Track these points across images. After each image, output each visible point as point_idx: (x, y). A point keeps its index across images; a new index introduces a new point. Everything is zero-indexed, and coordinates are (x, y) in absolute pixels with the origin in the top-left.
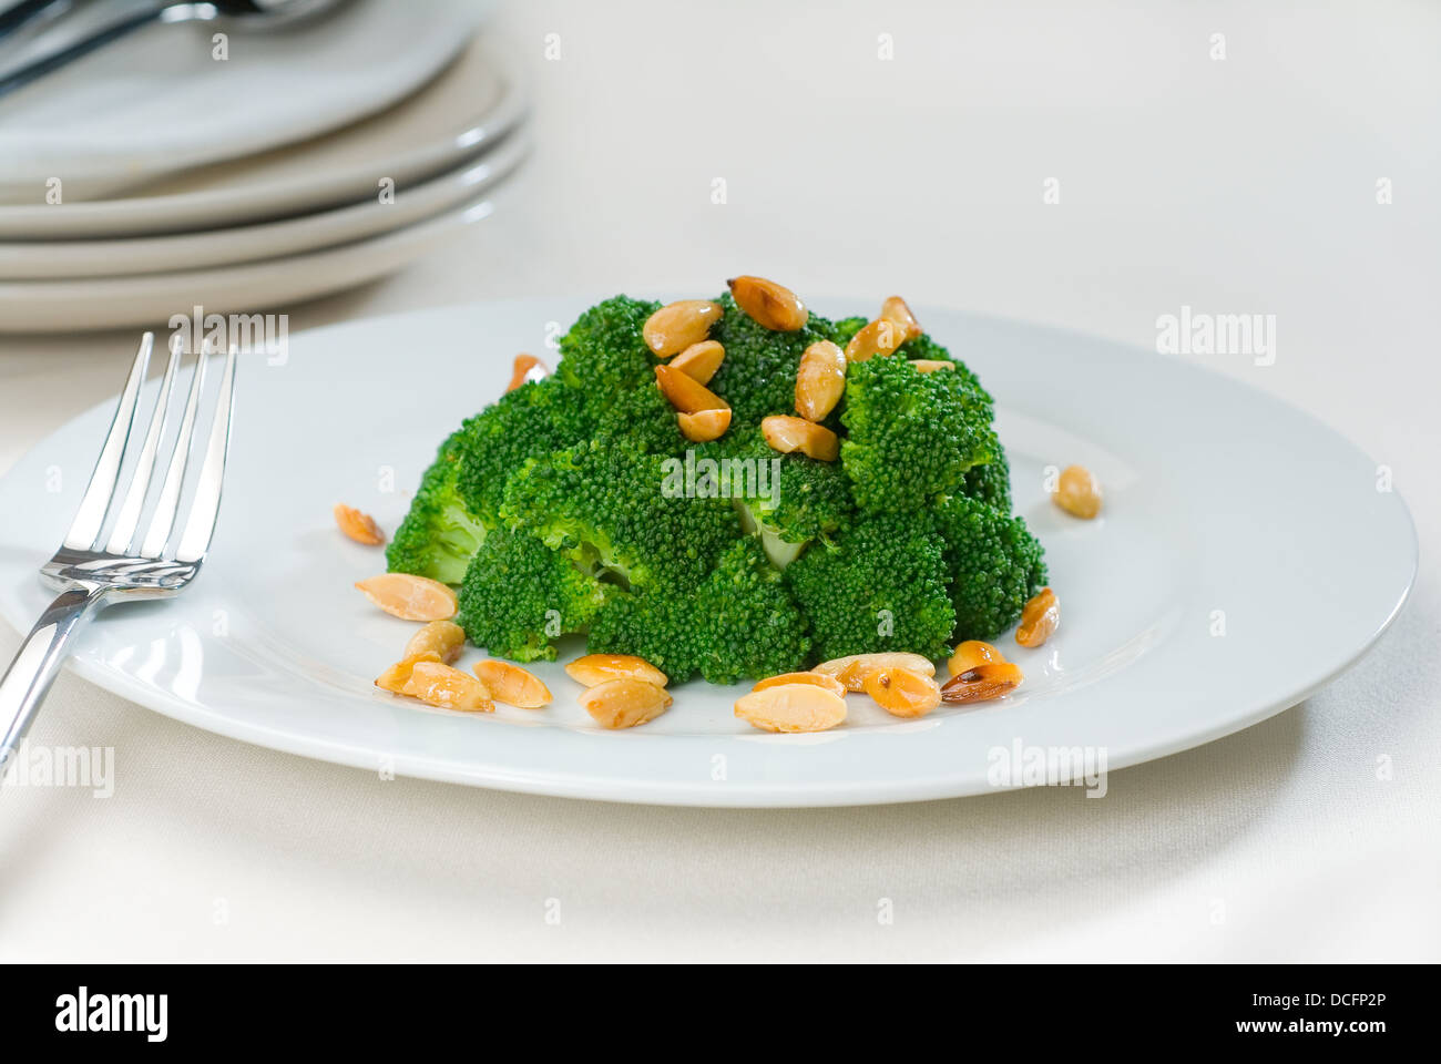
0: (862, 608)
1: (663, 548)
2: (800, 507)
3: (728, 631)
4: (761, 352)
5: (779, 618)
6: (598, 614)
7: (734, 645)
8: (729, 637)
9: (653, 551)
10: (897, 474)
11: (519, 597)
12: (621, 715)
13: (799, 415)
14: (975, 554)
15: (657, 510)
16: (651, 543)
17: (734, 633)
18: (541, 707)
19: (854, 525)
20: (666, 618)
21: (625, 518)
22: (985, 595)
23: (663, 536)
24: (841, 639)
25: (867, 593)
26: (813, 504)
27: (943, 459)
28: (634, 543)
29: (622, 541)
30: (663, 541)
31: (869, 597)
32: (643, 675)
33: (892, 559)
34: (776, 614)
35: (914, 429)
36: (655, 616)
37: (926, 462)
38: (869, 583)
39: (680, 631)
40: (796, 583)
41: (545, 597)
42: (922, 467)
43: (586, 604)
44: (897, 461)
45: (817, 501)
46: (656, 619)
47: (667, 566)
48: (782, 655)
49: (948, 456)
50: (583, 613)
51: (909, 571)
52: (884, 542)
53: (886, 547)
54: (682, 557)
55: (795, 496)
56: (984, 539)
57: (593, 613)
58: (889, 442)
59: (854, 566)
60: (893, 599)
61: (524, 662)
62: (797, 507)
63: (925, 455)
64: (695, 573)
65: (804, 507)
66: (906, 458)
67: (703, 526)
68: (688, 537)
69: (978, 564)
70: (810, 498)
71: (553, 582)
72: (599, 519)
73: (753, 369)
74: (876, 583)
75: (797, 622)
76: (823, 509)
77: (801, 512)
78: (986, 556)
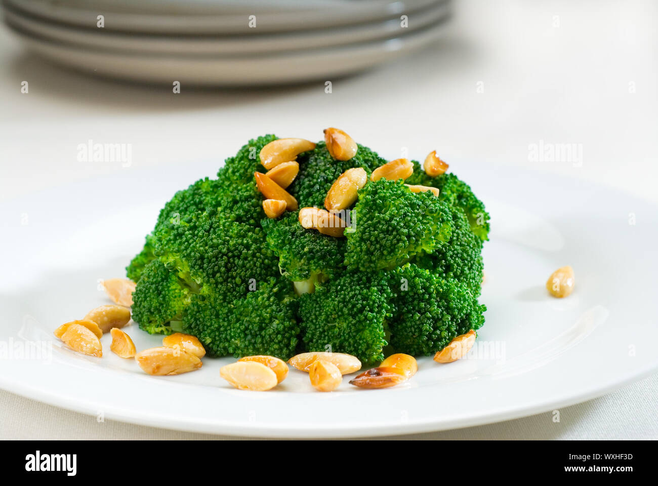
0: (329, 325)
1: (218, 275)
2: (300, 261)
3: (247, 328)
4: (324, 171)
5: (278, 324)
6: (186, 311)
7: (249, 337)
8: (247, 332)
9: (211, 276)
10: (364, 247)
11: (147, 295)
12: (158, 367)
13: (324, 209)
14: (416, 302)
15: (220, 252)
16: (210, 271)
17: (251, 330)
18: (131, 358)
19: (338, 276)
20: (217, 316)
21: (198, 255)
22: (419, 328)
23: (219, 268)
24: (317, 341)
25: (333, 316)
26: (309, 260)
27: (395, 241)
28: (201, 270)
29: (194, 268)
30: (219, 271)
31: (334, 319)
32: (191, 347)
33: (352, 297)
34: (277, 322)
35: (383, 222)
36: (212, 315)
37: (384, 242)
38: (335, 310)
39: (221, 325)
40: (302, 306)
41: (158, 297)
42: (381, 246)
43: (180, 303)
44: (368, 239)
45: (313, 258)
46: (212, 317)
47: (219, 286)
48: (276, 346)
49: (399, 241)
50: (176, 309)
51: (359, 306)
52: (351, 287)
53: (352, 290)
54: (231, 282)
55: (299, 253)
56: (424, 294)
57: (182, 309)
58: (365, 228)
59: (330, 299)
60: (347, 322)
61: (151, 334)
62: (298, 260)
63: (384, 238)
64: (238, 292)
65: (302, 261)
66: (373, 239)
67: (248, 265)
68: (238, 271)
69: (417, 308)
70: (309, 256)
71: (163, 289)
72: (185, 255)
73: (315, 180)
74: (339, 311)
75: (291, 328)
76: (315, 263)
77: (300, 264)
78: (423, 305)
